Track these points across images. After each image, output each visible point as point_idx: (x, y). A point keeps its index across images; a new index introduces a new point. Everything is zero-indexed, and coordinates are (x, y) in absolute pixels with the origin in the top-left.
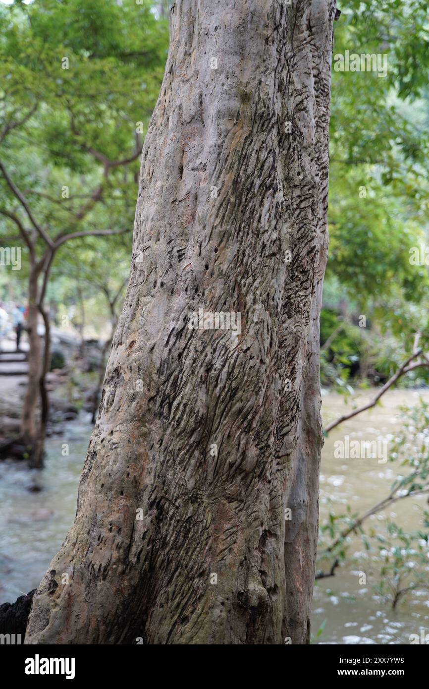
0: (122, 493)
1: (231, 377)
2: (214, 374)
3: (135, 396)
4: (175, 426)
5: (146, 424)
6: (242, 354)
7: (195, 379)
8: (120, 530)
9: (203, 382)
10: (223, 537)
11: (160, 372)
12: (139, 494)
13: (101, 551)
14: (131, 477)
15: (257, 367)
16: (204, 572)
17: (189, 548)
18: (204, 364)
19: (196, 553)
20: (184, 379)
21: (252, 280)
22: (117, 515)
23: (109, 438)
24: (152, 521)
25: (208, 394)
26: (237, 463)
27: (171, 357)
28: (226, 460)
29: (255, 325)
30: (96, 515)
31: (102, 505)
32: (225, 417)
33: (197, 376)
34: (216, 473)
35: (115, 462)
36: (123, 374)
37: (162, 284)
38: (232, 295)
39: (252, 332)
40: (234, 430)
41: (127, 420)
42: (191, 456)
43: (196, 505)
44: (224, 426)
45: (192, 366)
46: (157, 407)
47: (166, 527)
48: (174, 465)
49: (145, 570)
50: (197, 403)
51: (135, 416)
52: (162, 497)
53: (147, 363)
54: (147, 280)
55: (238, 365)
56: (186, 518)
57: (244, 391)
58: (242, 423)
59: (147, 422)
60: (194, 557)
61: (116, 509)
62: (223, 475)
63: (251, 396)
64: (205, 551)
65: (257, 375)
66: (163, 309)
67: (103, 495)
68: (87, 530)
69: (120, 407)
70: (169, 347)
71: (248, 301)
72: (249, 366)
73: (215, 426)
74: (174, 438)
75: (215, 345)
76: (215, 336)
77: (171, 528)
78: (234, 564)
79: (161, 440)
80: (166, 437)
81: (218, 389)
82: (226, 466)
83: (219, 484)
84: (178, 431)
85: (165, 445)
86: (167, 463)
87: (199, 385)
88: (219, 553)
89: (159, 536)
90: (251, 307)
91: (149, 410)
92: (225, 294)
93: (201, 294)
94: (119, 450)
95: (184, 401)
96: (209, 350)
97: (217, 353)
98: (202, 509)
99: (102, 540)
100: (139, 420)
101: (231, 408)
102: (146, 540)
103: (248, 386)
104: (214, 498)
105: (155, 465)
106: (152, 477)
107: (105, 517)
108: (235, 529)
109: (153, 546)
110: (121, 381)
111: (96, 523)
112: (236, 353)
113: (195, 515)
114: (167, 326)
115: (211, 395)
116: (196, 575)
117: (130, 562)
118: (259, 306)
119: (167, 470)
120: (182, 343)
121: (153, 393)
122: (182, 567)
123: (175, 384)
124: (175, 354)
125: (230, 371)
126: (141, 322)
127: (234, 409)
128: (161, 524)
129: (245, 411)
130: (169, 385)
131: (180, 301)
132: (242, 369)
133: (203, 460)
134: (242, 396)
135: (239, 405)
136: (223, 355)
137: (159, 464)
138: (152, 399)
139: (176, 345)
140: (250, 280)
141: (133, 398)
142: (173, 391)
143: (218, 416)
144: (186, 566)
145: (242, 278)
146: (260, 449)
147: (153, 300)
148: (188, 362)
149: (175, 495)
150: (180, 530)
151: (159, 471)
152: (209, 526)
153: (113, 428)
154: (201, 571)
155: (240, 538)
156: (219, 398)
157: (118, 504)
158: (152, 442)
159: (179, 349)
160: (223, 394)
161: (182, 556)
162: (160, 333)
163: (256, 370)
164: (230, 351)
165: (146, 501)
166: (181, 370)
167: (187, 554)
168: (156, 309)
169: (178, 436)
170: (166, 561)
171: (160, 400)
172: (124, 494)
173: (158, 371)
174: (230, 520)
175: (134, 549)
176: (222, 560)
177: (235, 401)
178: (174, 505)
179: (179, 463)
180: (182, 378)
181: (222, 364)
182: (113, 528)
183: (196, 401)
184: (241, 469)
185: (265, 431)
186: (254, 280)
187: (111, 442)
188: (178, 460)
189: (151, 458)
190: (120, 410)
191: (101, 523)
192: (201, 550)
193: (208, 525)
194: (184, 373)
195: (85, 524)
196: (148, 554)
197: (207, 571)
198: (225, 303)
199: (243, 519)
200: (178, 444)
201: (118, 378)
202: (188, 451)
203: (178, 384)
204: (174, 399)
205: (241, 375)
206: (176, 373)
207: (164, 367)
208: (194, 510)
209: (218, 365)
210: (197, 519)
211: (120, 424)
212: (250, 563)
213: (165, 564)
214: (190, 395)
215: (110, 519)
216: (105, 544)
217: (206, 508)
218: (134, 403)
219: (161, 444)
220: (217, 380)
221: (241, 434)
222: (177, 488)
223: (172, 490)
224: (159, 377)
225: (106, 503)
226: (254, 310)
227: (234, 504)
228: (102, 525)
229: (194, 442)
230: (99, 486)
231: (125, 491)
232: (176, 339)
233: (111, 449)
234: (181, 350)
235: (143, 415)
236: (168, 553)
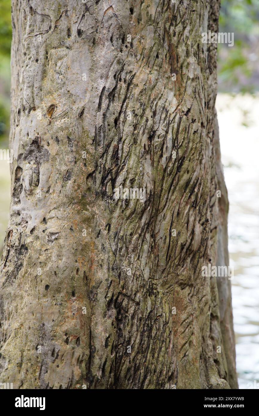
0: (73, 294)
1: (176, 145)
2: (157, 142)
3: (70, 173)
4: (124, 206)
5: (88, 206)
6: (185, 117)
7: (138, 148)
8: (78, 340)
9: (147, 152)
10: (181, 329)
11: (96, 142)
12: (92, 292)
13: (58, 369)
14: (81, 273)
15: (199, 131)
16: (173, 374)
17: (154, 349)
18: (146, 131)
19: (162, 354)
20: (126, 149)
21: (182, 28)
22: (73, 322)
23: (42, 227)
24: (113, 324)
25: (153, 166)
26: (188, 244)
27: (106, 124)
28: (177, 242)
29: (191, 83)
30: (44, 325)
31: (51, 311)
32: (173, 193)
33: (140, 145)
34: (169, 257)
35: (59, 256)
36: (46, 147)
37: (80, 33)
38: (163, 46)
39: (189, 90)
40: (182, 206)
41: (64, 204)
42: (143, 241)
43: (153, 297)
44: (173, 202)
45: (133, 134)
46: (97, 185)
47: (128, 329)
48: (128, 254)
49: (111, 383)
50: (144, 178)
51: (73, 198)
52: (120, 293)
53: (78, 132)
54: (56, 27)
55: (183, 130)
56: (147, 314)
57: (189, 161)
58: (190, 197)
59: (89, 204)
60: (161, 359)
61: (70, 314)
62: (175, 259)
63: (197, 165)
64: (170, 350)
65: (200, 141)
66: (87, 64)
67: (49, 299)
68: (34, 344)
69: (49, 188)
70: (102, 112)
71: (180, 54)
72: (193, 131)
73: (163, 203)
74: (124, 221)
75: (154, 108)
76: (153, 97)
77: (135, 328)
78: (196, 359)
79: (109, 225)
80: (114, 221)
81: (164, 159)
82: (178, 248)
83: (171, 270)
84: (128, 212)
85: (115, 231)
86: (120, 252)
87: (143, 156)
88: (181, 349)
89: (122, 340)
90: (184, 60)
91: (89, 189)
92: (156, 45)
93: (129, 45)
94: (61, 241)
95: (131, 176)
96: (149, 113)
97: (157, 117)
98: (159, 300)
99: (58, 355)
100: (79, 203)
101: (179, 180)
102: (109, 348)
103: (193, 154)
104: (167, 286)
105: (107, 255)
106: (106, 271)
107: (57, 325)
108: (191, 318)
109: (116, 353)
110: (44, 155)
111: (44, 334)
112: (178, 116)
113: (154, 309)
114: (95, 85)
115: (157, 168)
116: (166, 380)
117: (94, 377)
118: (192, 60)
119: (121, 260)
120: (116, 106)
121: (91, 169)
122: (151, 373)
123: (115, 156)
124: (112, 120)
125: (175, 138)
126: (59, 81)
127: (182, 182)
128: (122, 325)
129: (191, 183)
130: (109, 158)
131: (106, 54)
132: (186, 134)
133: (153, 244)
134: (188, 166)
135: (186, 177)
136: (165, 119)
137: (111, 254)
138: (90, 176)
139: (111, 108)
140: (179, 28)
141: (67, 176)
142: (114, 165)
143: (166, 191)
144: (155, 371)
145: (170, 26)
146: (202, 224)
147: (71, 53)
148: (127, 129)
149: (134, 289)
150: (144, 330)
151: (112, 263)
152: (169, 319)
153: (46, 213)
154: (170, 374)
155: (196, 327)
156: (165, 170)
157: (71, 308)
158: (97, 228)
159: (114, 114)
160: (171, 165)
161: (149, 361)
162: (88, 95)
163: (199, 135)
164: (170, 114)
165: (102, 301)
166: (120, 139)
167: (153, 357)
168: (76, 64)
169: (128, 218)
170: (133, 369)
171: (101, 177)
172: (76, 295)
173: (93, 140)
174: (186, 308)
175: (97, 361)
176: (185, 356)
177: (182, 173)
178: (133, 300)
179: (133, 251)
180: (122, 149)
181: (165, 129)
182: (70, 339)
183: (143, 175)
184: (190, 250)
185: (204, 204)
186: (184, 28)
187: (47, 232)
188: (131, 247)
189: (100, 247)
190: (51, 191)
191: (52, 334)
192: (166, 349)
193: (167, 319)
194: (124, 142)
195: (30, 338)
196: (112, 363)
197: (175, 373)
198: (157, 57)
199: (196, 305)
200: (130, 228)
201: (40, 152)
202: (140, 235)
203: (120, 155)
204: (117, 174)
205: (186, 141)
206: (114, 143)
207: (100, 136)
208: (152, 304)
209: (161, 131)
210: (157, 314)
211: (55, 208)
212: (207, 354)
213: (132, 372)
214: (136, 168)
215: (65, 328)
216: (62, 360)
217: (162, 298)
218: (70, 182)
219: (109, 230)
220: (162, 149)
221: (189, 211)
222: (135, 281)
223: (130, 284)
224: (96, 149)
225: (56, 309)
226: (188, 64)
227: (187, 290)
228: (55, 336)
229: (145, 224)
230: (42, 288)
231: (77, 291)
232: (110, 101)
233: (49, 241)
234: (117, 115)
235: (83, 196)
236: (134, 359)
